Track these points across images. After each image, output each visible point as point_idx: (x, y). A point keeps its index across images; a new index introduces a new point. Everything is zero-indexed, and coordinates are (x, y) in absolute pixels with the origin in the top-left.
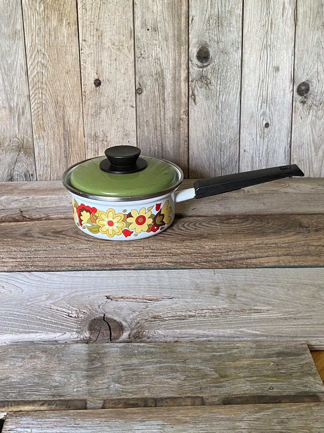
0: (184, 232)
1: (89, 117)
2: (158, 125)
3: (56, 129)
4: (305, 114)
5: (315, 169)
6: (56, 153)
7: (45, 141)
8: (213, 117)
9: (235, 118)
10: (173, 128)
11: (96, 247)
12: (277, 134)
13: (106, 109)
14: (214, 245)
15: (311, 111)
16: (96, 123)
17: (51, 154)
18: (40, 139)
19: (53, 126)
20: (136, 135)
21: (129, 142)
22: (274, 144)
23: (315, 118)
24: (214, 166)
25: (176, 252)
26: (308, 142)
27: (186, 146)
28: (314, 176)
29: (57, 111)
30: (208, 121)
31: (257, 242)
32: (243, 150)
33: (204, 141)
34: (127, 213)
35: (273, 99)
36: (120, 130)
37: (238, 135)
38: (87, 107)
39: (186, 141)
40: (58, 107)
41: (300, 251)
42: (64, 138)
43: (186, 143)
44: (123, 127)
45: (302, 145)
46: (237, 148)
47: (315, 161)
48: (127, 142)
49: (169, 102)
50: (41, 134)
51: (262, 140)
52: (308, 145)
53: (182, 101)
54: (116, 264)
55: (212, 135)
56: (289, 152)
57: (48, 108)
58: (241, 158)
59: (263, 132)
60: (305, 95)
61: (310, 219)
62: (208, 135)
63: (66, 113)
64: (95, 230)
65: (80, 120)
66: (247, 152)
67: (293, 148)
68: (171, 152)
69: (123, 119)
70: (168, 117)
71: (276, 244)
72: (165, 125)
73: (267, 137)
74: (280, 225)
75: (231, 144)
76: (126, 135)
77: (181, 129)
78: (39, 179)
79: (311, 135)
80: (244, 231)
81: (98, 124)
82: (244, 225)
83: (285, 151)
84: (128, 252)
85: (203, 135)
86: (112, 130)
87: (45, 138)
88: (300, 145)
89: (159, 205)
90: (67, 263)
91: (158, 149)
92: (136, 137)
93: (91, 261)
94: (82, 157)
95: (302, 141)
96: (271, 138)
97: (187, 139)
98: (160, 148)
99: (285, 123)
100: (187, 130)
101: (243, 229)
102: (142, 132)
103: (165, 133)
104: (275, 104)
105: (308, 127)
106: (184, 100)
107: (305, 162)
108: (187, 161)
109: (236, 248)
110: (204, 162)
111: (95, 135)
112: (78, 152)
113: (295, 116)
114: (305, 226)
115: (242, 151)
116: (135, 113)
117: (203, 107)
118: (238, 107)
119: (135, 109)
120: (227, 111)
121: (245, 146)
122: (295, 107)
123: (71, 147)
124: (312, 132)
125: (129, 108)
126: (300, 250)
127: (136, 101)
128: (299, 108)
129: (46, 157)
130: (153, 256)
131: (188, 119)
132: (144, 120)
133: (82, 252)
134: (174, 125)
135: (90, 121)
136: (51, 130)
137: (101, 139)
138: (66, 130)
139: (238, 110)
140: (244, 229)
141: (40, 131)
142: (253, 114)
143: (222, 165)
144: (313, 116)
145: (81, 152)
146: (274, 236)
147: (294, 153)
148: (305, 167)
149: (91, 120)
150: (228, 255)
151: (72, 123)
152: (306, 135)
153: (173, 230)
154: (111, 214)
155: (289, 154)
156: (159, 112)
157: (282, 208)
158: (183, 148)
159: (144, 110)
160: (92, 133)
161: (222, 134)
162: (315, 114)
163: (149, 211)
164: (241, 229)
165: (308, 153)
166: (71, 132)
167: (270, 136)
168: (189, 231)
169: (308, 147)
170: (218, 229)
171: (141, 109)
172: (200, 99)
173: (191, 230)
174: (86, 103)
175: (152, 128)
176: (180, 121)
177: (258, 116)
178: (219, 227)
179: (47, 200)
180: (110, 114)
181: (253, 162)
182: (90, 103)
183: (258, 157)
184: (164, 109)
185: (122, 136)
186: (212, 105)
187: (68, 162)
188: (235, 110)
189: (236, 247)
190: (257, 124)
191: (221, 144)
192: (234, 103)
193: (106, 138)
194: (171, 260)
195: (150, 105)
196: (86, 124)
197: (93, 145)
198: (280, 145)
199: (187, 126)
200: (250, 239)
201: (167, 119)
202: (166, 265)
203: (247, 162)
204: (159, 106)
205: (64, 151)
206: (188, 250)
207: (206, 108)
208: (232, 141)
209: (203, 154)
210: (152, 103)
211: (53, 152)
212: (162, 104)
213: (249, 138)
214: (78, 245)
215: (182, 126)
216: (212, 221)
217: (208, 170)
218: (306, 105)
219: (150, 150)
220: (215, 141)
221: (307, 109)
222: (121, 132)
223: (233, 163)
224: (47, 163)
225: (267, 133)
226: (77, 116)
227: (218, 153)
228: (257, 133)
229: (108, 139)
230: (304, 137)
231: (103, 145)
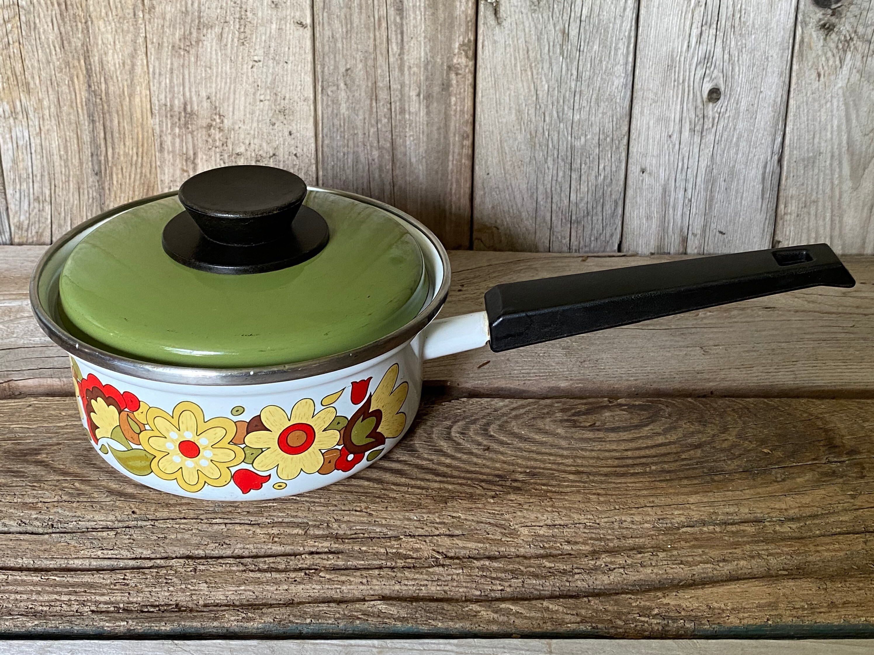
0: (448, 461)
1: (166, 51)
2: (380, 84)
3: (65, 89)
4: (831, 62)
5: (847, 231)
6: (66, 161)
7: (31, 123)
8: (551, 64)
9: (619, 69)
10: (428, 97)
11: (140, 523)
12: (743, 121)
13: (217, 30)
14: (549, 522)
15: (849, 55)
16: (186, 72)
17: (50, 162)
18: (15, 119)
19: (54, 77)
20: (312, 113)
21: (290, 134)
22: (733, 151)
23: (858, 76)
24: (548, 215)
25: (417, 550)
26: (832, 148)
27: (467, 151)
28: (843, 248)
29: (67, 33)
30: (535, 77)
31: (696, 516)
32: (638, 169)
33: (520, 137)
34: (247, 417)
35: (737, 16)
36: (262, 98)
37: (626, 123)
38: (158, 22)
39: (468, 136)
40: (67, 20)
41: (842, 554)
42: (91, 116)
43: (468, 143)
44: (273, 87)
45: (815, 157)
46: (620, 162)
47: (849, 206)
48: (287, 134)
49: (415, 13)
50: (18, 103)
51: (697, 139)
52: (832, 156)
53: (458, 12)
54: (201, 602)
55: (547, 119)
56: (776, 176)
57: (37, 21)
58: (630, 192)
59: (701, 116)
60: (834, 6)
61: (858, 416)
62: (533, 120)
63: (95, 38)
64: (138, 464)
65: (139, 63)
66: (650, 174)
67: (788, 167)
68: (421, 169)
69: (271, 62)
70: (412, 62)
71: (758, 521)
72: (403, 85)
73: (714, 130)
74: (763, 442)
75: (604, 148)
76: (282, 112)
77: (453, 99)
78: (17, 236)
79: (844, 127)
80: (646, 464)
81: (192, 75)
82: (647, 437)
83: (764, 173)
84: (251, 546)
85: (519, 119)
86: (237, 96)
87: (31, 115)
88: (809, 158)
89: (365, 384)
90: (25, 597)
91: (381, 156)
92: (312, 120)
93: (111, 588)
94: (148, 175)
95: (816, 146)
96: (725, 136)
97: (469, 129)
98: (387, 157)
99: (770, 89)
100: (469, 103)
101: (643, 453)
102: (330, 103)
103: (403, 111)
104: (741, 29)
105: (835, 104)
106: (463, 8)
107: (820, 209)
108: (467, 196)
109: (625, 537)
110: (519, 201)
111: (185, 109)
112: (135, 158)
113: (800, 68)
114: (844, 446)
115: (634, 170)
116: (308, 43)
117: (521, 34)
118: (629, 37)
119: (308, 33)
120: (596, 47)
121: (645, 155)
122: (802, 41)
123: (113, 143)
124: (848, 120)
125: (290, 28)
126: (841, 550)
127: (313, 7)
128: (812, 44)
129: (37, 172)
130: (335, 569)
131: (472, 69)
132: (336, 67)
133: (88, 544)
134: (429, 86)
135: (169, 66)
136: (50, 89)
137: (204, 123)
138: (94, 92)
139: (628, 47)
140: (648, 452)
141: (15, 94)
142: (672, 60)
143: (574, 212)
144: (855, 71)
145: (145, 159)
146: (751, 487)
147: (790, 181)
148: (821, 223)
149: (172, 64)
150: (596, 569)
151: (112, 68)
152: (829, 127)
153: (412, 450)
154: (187, 419)
155: (775, 182)
156: (385, 45)
157: (761, 369)
158: (456, 156)
159: (338, 36)
160: (176, 102)
161: (577, 117)
162: (858, 64)
163: (328, 406)
164: (637, 453)
165: (832, 183)
166: (112, 97)
167: (720, 127)
168: (465, 457)
169: (831, 165)
170: (561, 452)
171: (328, 33)
172: (512, 9)
173: (471, 453)
174: (154, 8)
175: (363, 94)
176: (448, 74)
177: (690, 65)
178: (564, 443)
179: (22, 317)
180: (232, 45)
181: (665, 203)
182: (168, 8)
183: (682, 192)
184: (399, 36)
185: (271, 115)
186: (551, 27)
187: (103, 188)
188: (620, 45)
189: (625, 532)
190: (683, 90)
191: (572, 148)
192: (618, 22)
193: (218, 121)
194: (397, 587)
195: (356, 21)
196: (157, 76)
197: (177, 140)
198: (751, 155)
199: (471, 90)
200: (669, 501)
201: (410, 67)
202: (379, 614)
203: (649, 204)
204: (384, 25)
205: (92, 155)
206: (461, 543)
207: (530, 35)
208: (605, 139)
209: (515, 176)
210: (364, 16)
211: (56, 158)
212: (395, 19)
213: (658, 133)
214: (79, 514)
215: (453, 89)
216: (542, 417)
217: (528, 223)
218: (833, 36)
219: (357, 161)
220: (555, 138)
221: (837, 47)
222: (267, 103)
223: (607, 207)
224: (40, 190)
225: (714, 119)
226: (129, 50)
227: (561, 174)
228: (681, 120)
229: (226, 121)
230: (823, 133)
231: (210, 140)
